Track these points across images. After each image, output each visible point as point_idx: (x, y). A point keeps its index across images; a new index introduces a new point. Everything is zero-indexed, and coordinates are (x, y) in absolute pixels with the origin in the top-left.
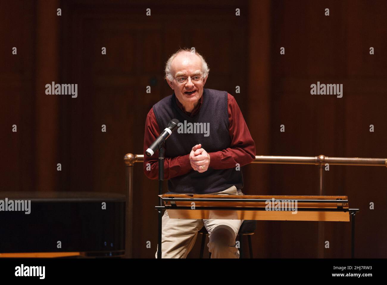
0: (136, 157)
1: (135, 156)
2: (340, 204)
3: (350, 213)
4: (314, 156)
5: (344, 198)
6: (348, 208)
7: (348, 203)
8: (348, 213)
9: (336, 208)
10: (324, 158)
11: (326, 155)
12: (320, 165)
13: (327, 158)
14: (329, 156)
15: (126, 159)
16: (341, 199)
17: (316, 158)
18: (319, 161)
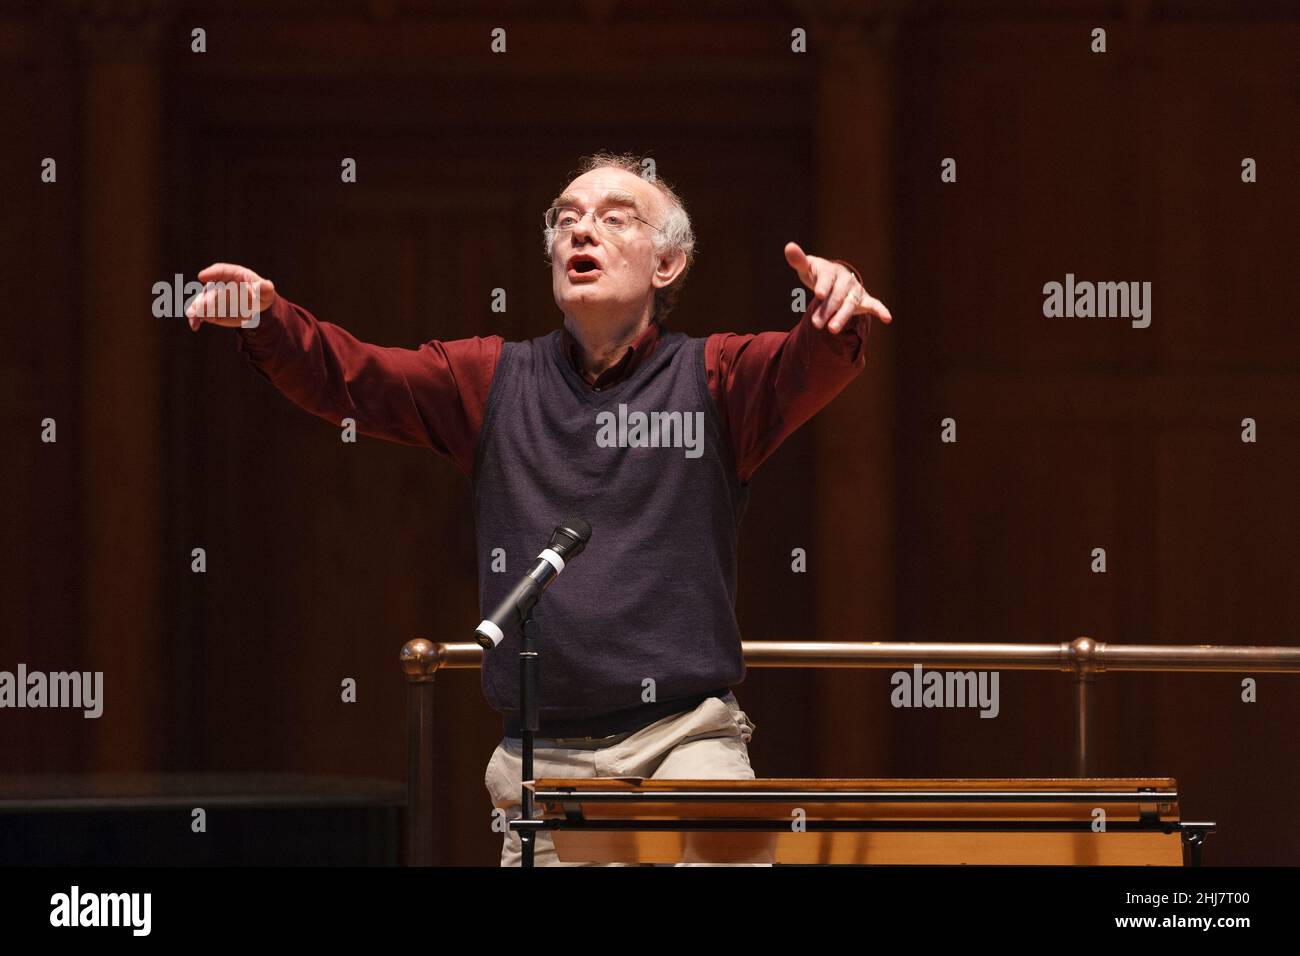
0: (441, 651)
1: (438, 648)
2: (1151, 807)
3: (1184, 838)
4: (1057, 642)
5: (1164, 787)
6: (1177, 819)
7: (1176, 804)
8: (1176, 837)
9: (1137, 819)
10: (1092, 646)
11: (1098, 638)
12: (1079, 672)
13: (1101, 649)
14: (1111, 642)
15: (406, 657)
16: (1153, 790)
17: (1064, 648)
18: (1074, 658)
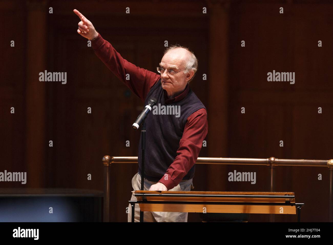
0: (112, 159)
1: (112, 158)
2: (288, 199)
3: (296, 207)
4: (266, 158)
5: (291, 194)
6: (294, 202)
7: (294, 199)
8: (294, 207)
9: (285, 202)
10: (275, 159)
11: (276, 157)
12: (271, 166)
13: (277, 160)
14: (279, 158)
16: (289, 195)
17: (268, 160)
18: (270, 162)
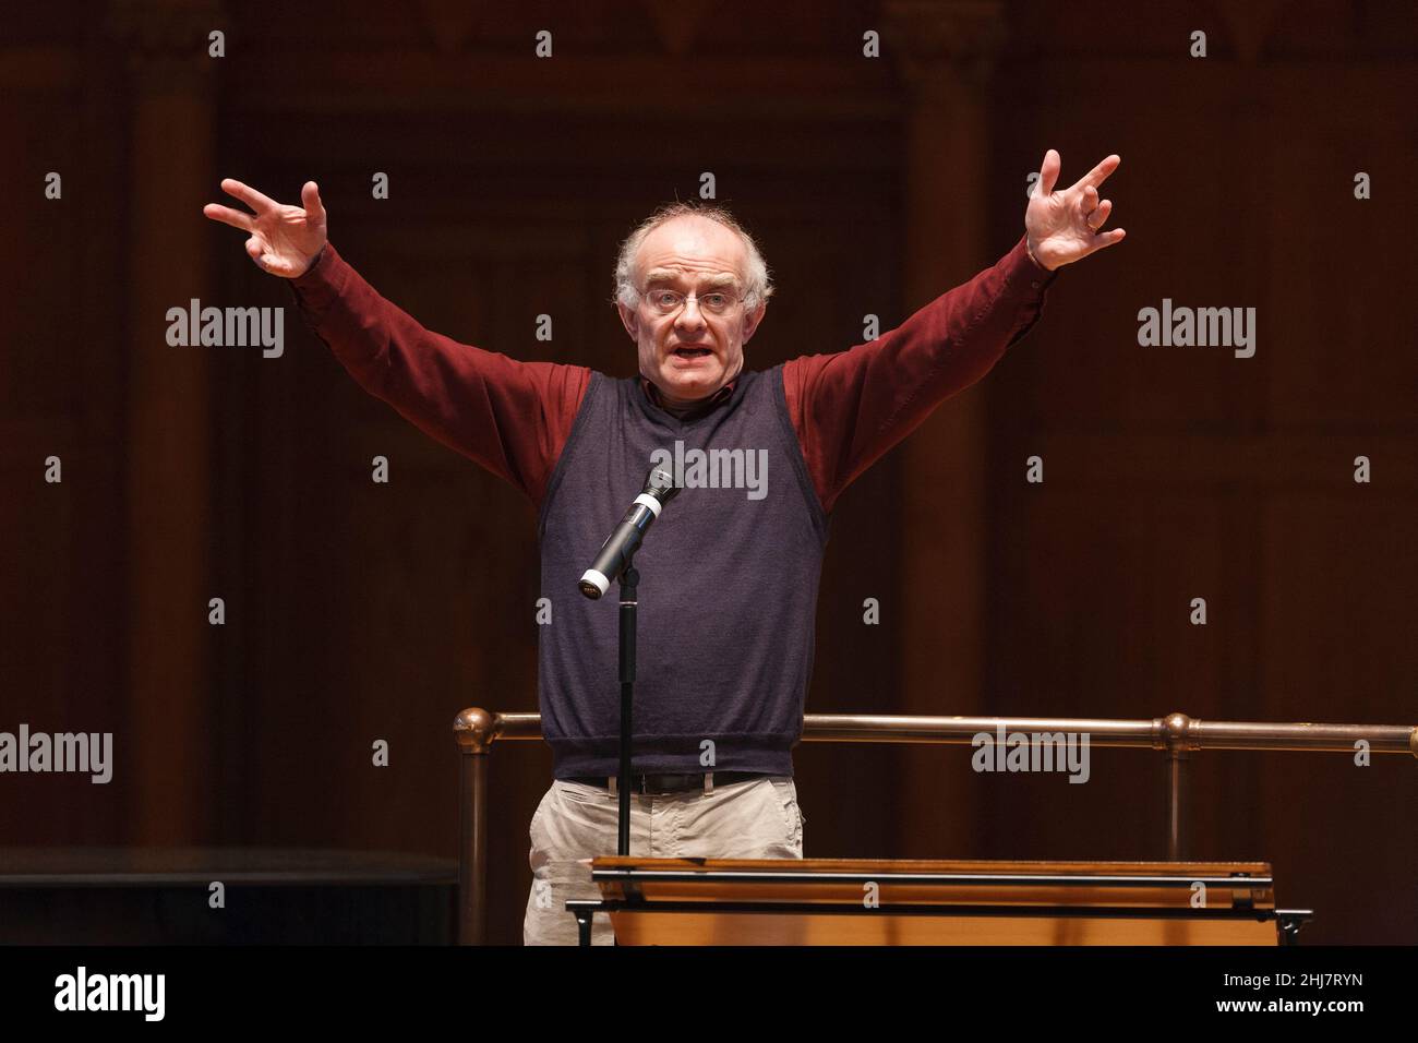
0: (496, 722)
1: (494, 718)
2: (1245, 893)
3: (1280, 927)
4: (1149, 718)
5: (1257, 873)
6: (1271, 906)
7: (1271, 890)
8: (1271, 925)
9: (1229, 906)
10: (1187, 723)
11: (1192, 714)
12: (1171, 750)
13: (1195, 725)
14: (1205, 719)
15: (460, 727)
16: (1247, 875)
17: (1157, 724)
18: (1166, 736)
